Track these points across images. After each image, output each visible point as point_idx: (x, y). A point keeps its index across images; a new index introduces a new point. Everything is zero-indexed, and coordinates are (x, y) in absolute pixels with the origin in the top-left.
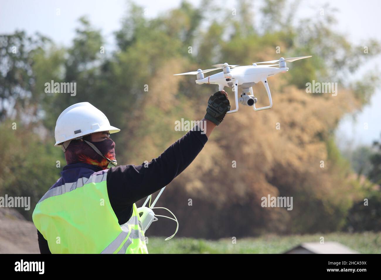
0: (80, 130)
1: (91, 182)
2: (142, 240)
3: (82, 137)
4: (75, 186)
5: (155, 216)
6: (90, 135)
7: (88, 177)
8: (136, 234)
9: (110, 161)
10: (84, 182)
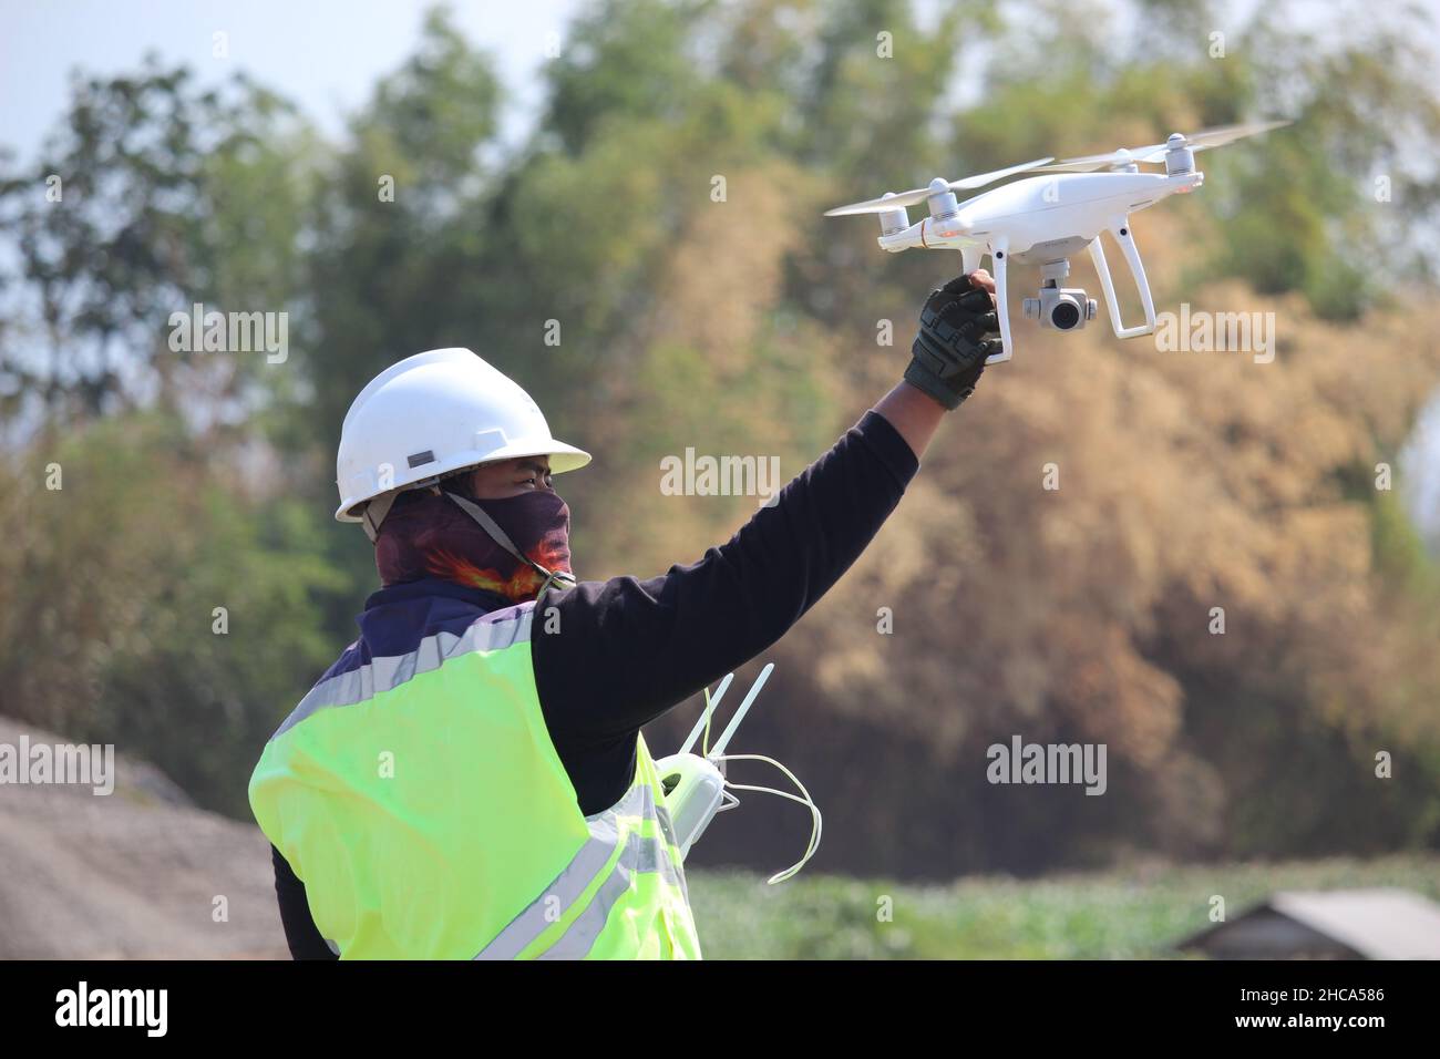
0: (430, 452)
1: (471, 648)
2: (670, 881)
3: (438, 481)
4: (409, 667)
5: (726, 788)
6: (469, 473)
7: (460, 632)
8: (646, 856)
9: (546, 577)
10: (445, 651)
